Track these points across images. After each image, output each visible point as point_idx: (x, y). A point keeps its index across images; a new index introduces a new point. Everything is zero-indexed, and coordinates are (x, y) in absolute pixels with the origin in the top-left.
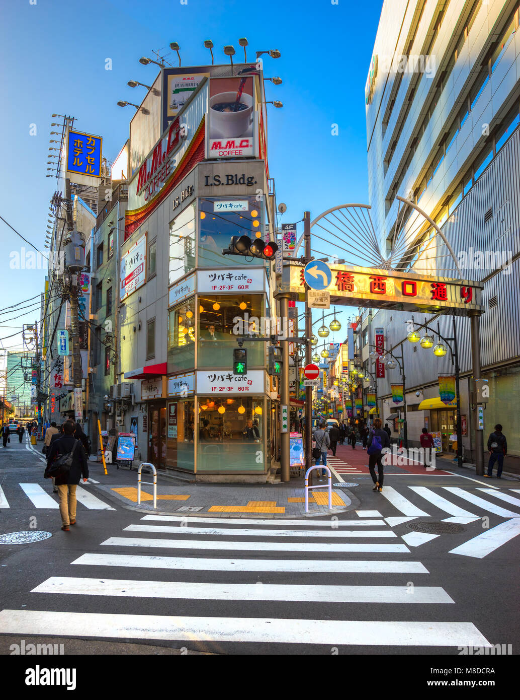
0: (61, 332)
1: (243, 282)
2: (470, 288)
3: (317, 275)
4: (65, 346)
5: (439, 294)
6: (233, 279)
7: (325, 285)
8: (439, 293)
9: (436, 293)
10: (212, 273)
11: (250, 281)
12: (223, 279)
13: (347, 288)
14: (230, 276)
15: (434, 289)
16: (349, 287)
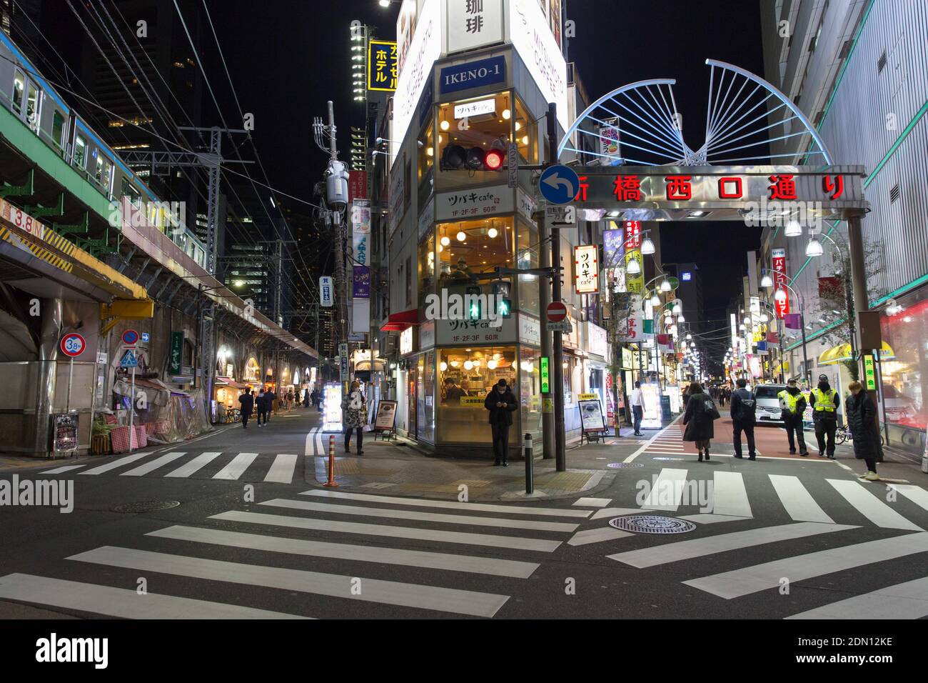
0: (324, 279)
1: (490, 203)
2: (838, 177)
3: (558, 185)
4: (328, 295)
5: (782, 192)
6: (477, 200)
7: (569, 196)
8: (781, 190)
9: (776, 191)
10: (452, 194)
11: (497, 201)
12: (465, 201)
13: (630, 197)
14: (473, 197)
15: (774, 184)
16: (632, 195)
